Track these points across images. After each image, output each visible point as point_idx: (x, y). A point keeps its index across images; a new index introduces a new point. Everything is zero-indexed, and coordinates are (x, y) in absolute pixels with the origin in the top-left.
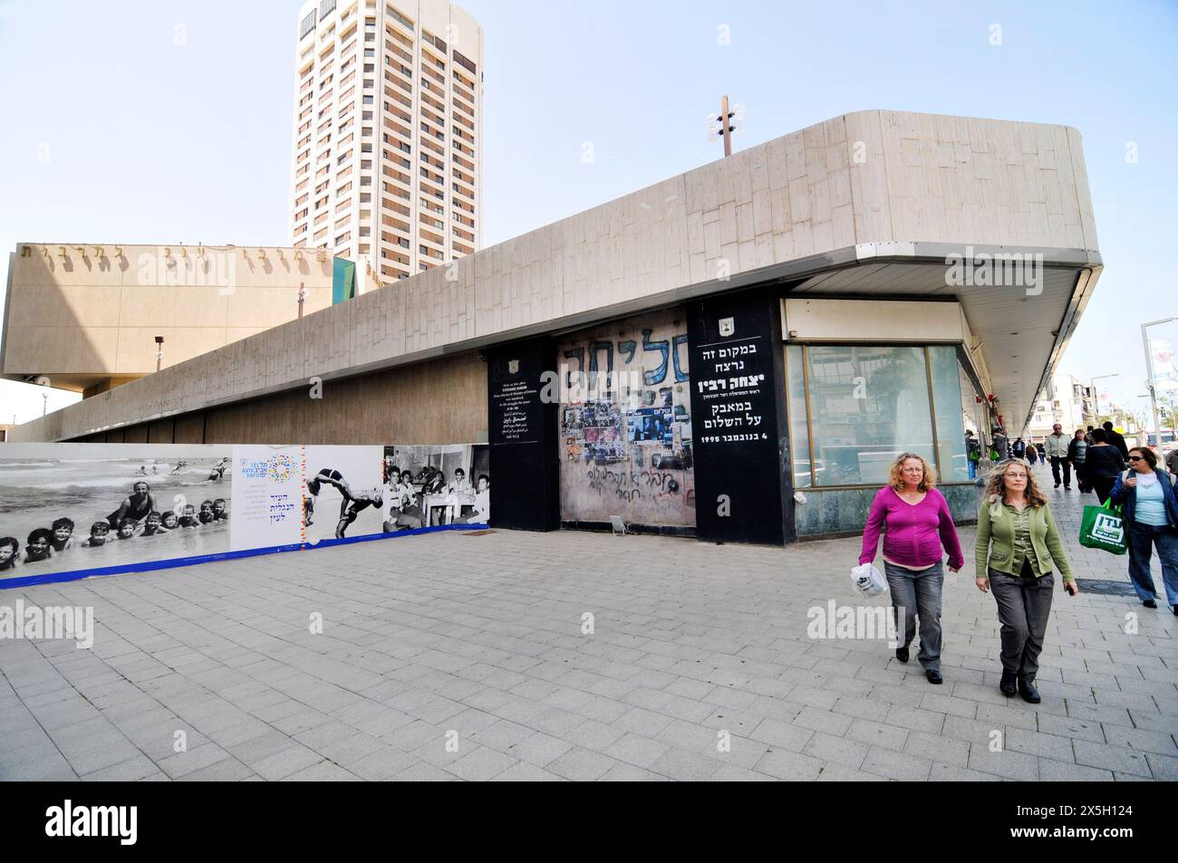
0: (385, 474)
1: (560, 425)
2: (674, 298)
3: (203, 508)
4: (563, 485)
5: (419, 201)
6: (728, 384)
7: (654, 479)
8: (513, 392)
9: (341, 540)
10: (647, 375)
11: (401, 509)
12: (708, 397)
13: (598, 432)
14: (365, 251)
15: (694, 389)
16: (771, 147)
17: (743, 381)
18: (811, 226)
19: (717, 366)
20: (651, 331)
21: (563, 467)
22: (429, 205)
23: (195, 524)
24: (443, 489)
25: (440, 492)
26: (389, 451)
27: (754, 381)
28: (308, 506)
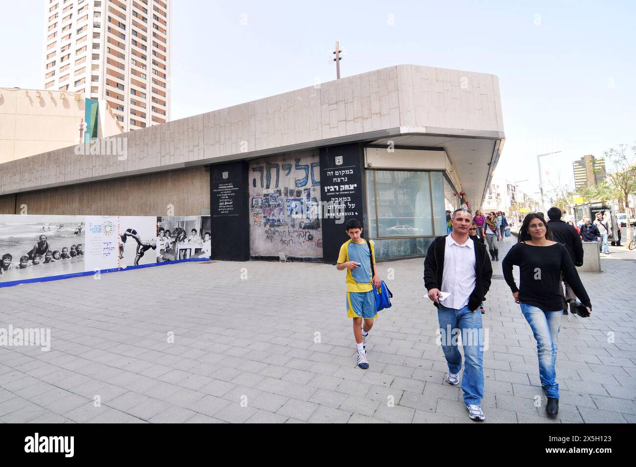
0: (157, 232)
1: (250, 206)
2: (314, 146)
3: (72, 249)
4: (251, 238)
5: (131, 61)
6: (339, 188)
7: (300, 234)
8: (225, 189)
9: (137, 266)
10: (297, 182)
11: (165, 250)
12: (330, 194)
13: (271, 210)
14: (95, 91)
15: (322, 190)
16: (362, 77)
17: (347, 187)
18: (380, 116)
19: (334, 179)
20: (299, 160)
21: (251, 228)
22: (137, 63)
23: (68, 257)
24: (185, 240)
25: (184, 242)
26: (159, 220)
27: (352, 187)
28: (121, 248)
